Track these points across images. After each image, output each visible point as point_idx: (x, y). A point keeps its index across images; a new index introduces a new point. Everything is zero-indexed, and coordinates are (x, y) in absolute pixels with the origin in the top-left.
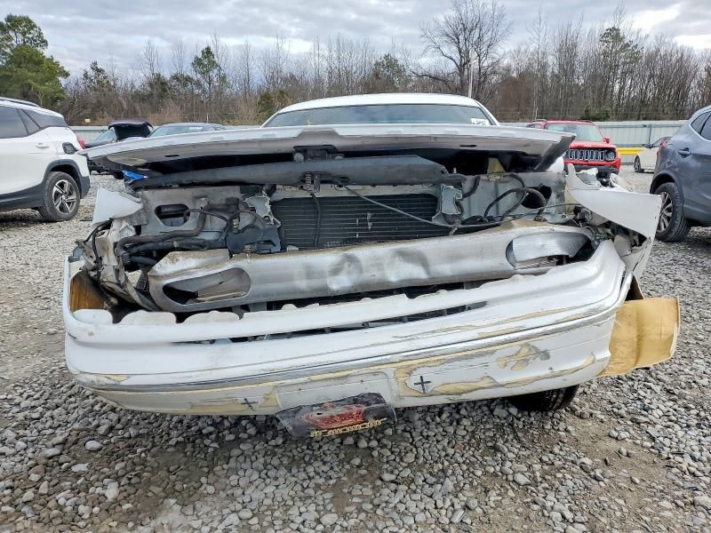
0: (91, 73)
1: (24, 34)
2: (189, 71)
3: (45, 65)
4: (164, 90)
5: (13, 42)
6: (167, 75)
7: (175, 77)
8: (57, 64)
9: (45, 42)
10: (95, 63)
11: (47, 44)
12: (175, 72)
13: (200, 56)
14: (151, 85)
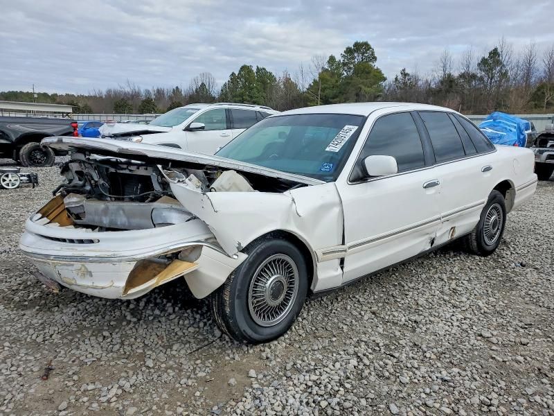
0: (400, 77)
1: (363, 54)
2: (474, 69)
3: (372, 75)
4: (451, 87)
5: (356, 60)
6: (456, 74)
7: (462, 76)
8: (380, 72)
9: (375, 58)
10: (404, 70)
11: (376, 60)
12: (463, 71)
13: (487, 56)
14: (442, 82)
